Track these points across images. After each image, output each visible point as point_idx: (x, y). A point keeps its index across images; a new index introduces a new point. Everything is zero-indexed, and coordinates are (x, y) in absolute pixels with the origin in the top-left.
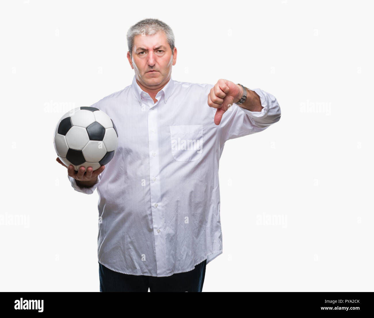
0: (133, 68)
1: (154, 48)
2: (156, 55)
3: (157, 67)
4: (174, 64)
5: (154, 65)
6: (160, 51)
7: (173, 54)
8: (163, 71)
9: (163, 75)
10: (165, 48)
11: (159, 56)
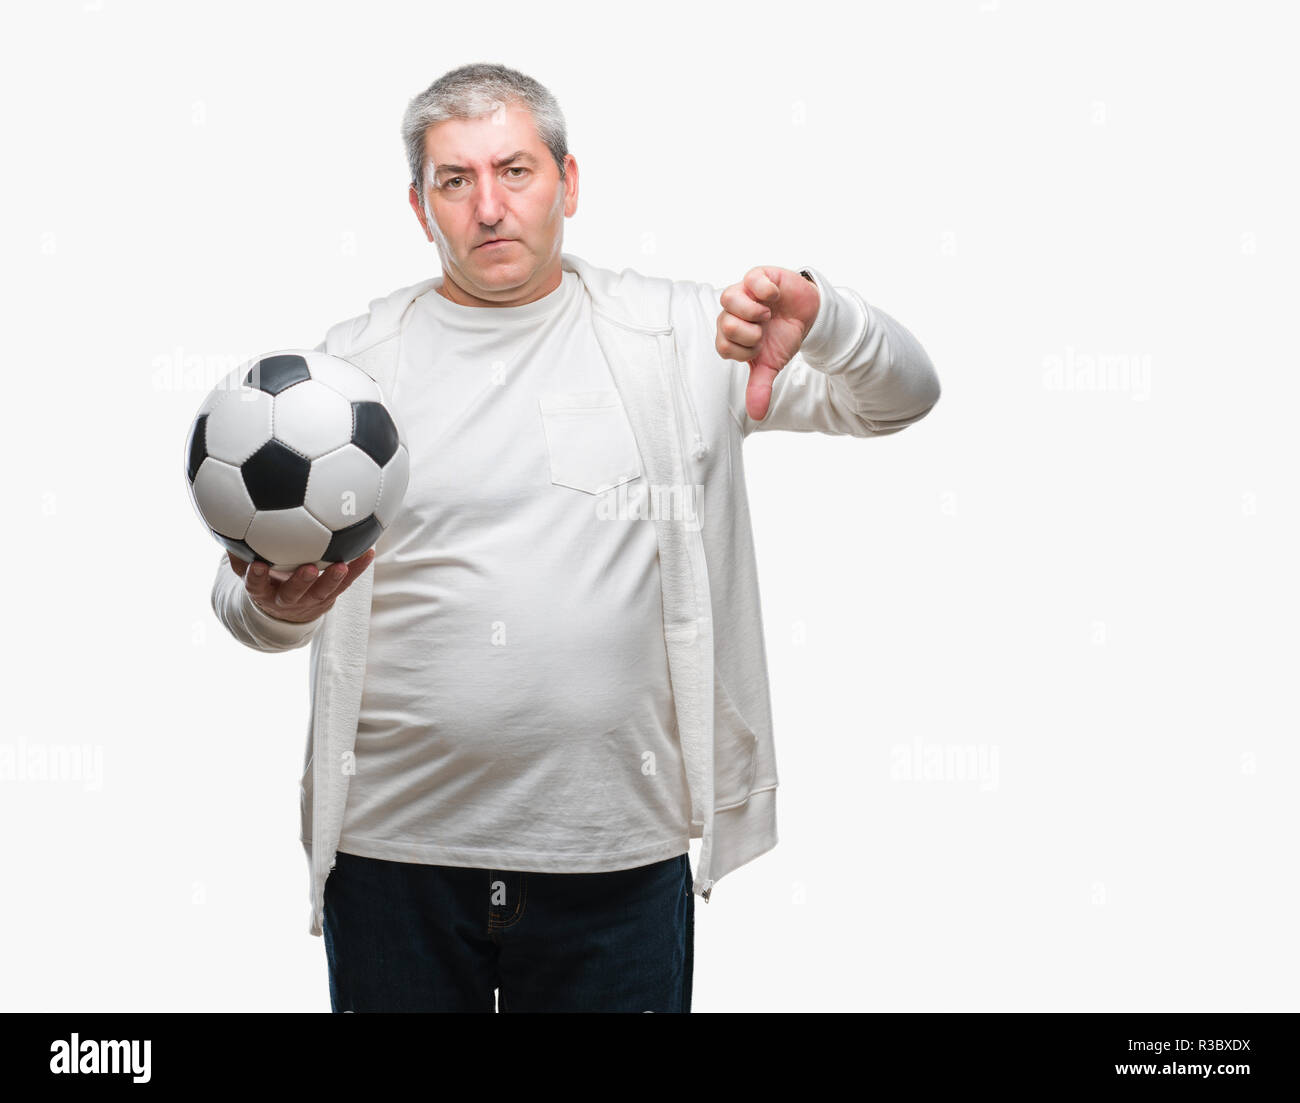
0: (431, 239)
1: (496, 162)
2: (505, 185)
3: (511, 225)
4: (570, 213)
5: (501, 220)
6: (517, 171)
7: (563, 177)
8: (533, 239)
9: (533, 253)
10: (532, 159)
11: (513, 190)
